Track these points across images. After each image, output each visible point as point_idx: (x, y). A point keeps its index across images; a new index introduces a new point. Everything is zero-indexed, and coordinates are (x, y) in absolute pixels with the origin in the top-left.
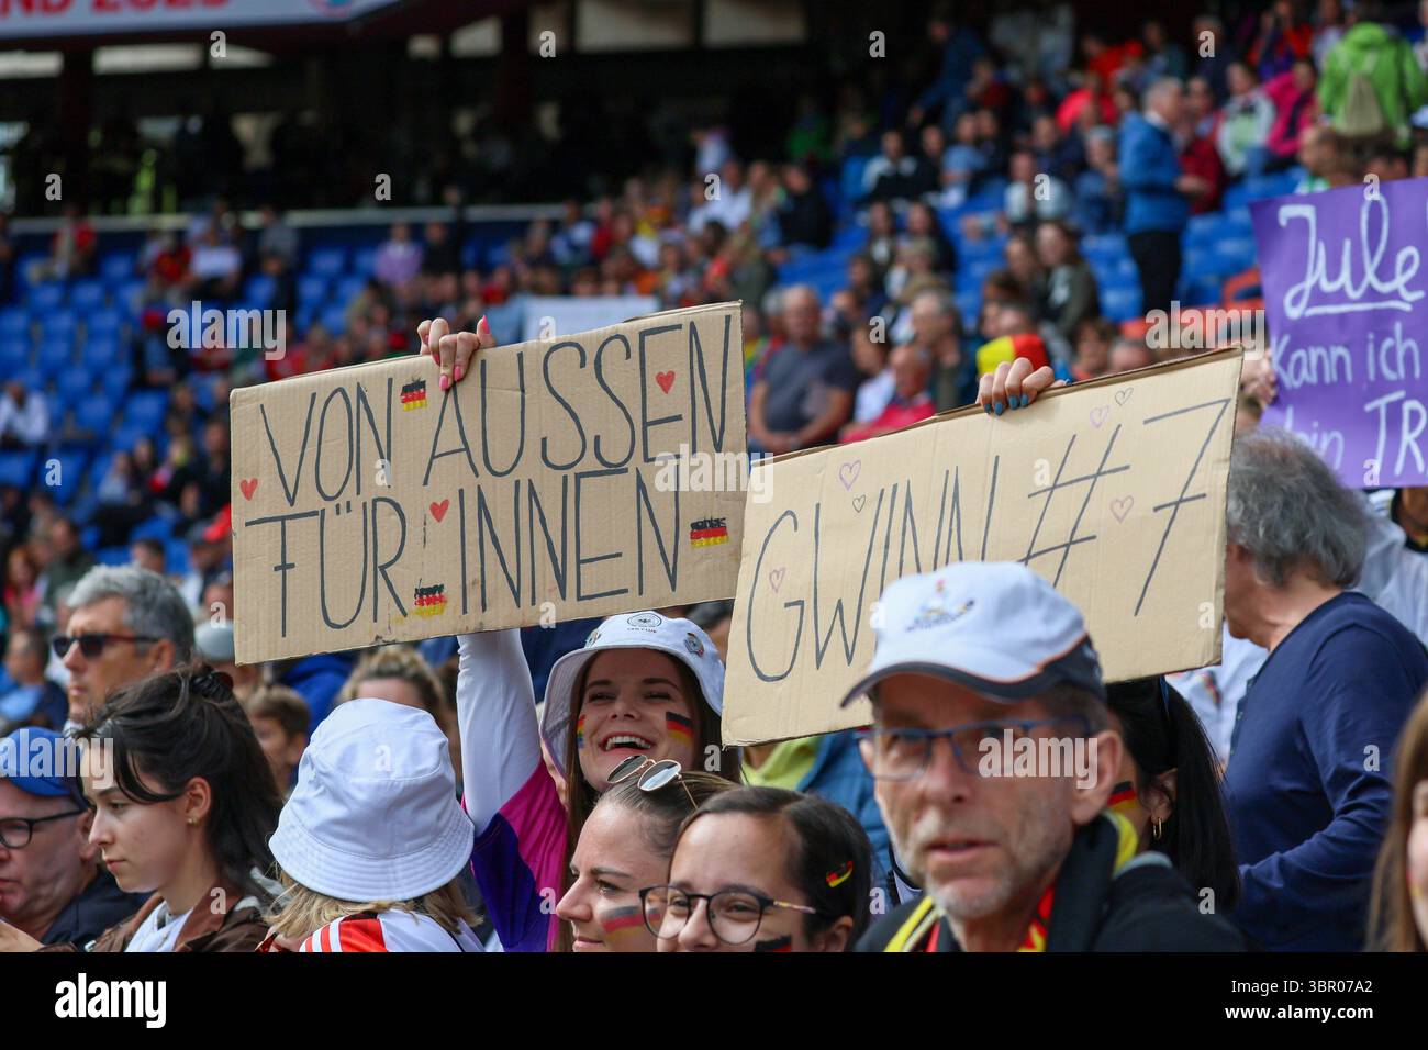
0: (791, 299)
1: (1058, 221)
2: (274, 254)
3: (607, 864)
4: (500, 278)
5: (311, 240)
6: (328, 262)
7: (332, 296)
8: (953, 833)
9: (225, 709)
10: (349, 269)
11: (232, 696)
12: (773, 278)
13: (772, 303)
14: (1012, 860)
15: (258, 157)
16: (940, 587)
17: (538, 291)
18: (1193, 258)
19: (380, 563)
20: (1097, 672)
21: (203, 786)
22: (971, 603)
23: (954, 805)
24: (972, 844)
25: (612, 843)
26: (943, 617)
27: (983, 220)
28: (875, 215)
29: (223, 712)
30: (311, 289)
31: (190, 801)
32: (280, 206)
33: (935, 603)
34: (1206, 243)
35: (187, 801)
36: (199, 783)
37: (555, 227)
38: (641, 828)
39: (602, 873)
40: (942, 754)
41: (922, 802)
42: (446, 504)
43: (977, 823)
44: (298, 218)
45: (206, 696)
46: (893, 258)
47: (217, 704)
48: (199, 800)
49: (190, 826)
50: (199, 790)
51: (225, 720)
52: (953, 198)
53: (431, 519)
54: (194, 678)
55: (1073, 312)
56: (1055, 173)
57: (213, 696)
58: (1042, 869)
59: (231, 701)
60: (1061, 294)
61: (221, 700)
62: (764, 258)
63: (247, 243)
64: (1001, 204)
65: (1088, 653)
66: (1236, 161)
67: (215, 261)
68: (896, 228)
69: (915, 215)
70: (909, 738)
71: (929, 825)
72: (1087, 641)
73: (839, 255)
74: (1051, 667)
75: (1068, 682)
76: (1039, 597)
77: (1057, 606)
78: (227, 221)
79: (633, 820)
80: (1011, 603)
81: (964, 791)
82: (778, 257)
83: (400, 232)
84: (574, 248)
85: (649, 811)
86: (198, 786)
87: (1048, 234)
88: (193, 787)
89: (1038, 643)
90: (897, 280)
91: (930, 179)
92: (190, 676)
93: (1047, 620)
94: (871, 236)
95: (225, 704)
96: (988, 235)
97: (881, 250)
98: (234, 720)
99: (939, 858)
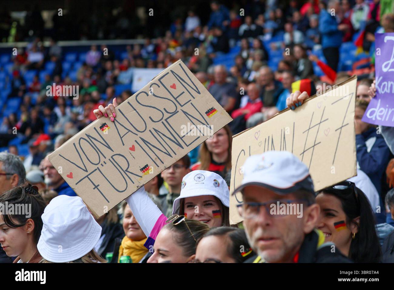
0: (217, 69)
1: (300, 45)
2: (54, 55)
3: (162, 248)
4: (125, 63)
5: (66, 50)
6: (71, 57)
7: (72, 68)
8: (266, 235)
9: (36, 197)
10: (77, 60)
11: (38, 193)
12: (211, 62)
13: (210, 70)
14: (285, 244)
15: (49, 25)
16: (263, 159)
17: (137, 66)
18: (343, 56)
19: (124, 170)
20: (312, 186)
21: (32, 221)
22: (272, 164)
23: (266, 226)
24: (272, 239)
25: (164, 241)
26: (264, 168)
27: (277, 44)
28: (243, 43)
29: (36, 198)
30: (66, 66)
31: (28, 226)
32: (55, 39)
33: (262, 164)
34: (347, 51)
35: (27, 226)
36: (31, 221)
37: (142, 46)
38: (172, 236)
39: (161, 250)
40: (263, 210)
41: (256, 226)
42: (133, 146)
43: (274, 232)
44: (62, 44)
45: (30, 194)
46: (249, 56)
47: (34, 196)
48: (30, 226)
49: (28, 234)
50: (30, 223)
51: (36, 200)
52: (267, 37)
53: (131, 152)
54: (26, 188)
55: (305, 73)
56: (299, 29)
57: (32, 193)
58: (294, 247)
59: (38, 194)
60: (301, 67)
61: (35, 195)
62: (208, 56)
63: (46, 51)
64: (283, 39)
65: (309, 180)
66: (357, 25)
67: (35, 57)
68: (250, 47)
69: (255, 42)
70: (253, 206)
71: (259, 233)
72: (309, 176)
73: (232, 55)
74: (298, 184)
75: (303, 189)
76: (294, 162)
77: (300, 165)
78: (40, 44)
79: (170, 234)
80: (285, 164)
81: (269, 222)
82: (212, 56)
83: (94, 48)
84: (148, 53)
85: (175, 231)
86: (30, 221)
87: (297, 49)
88: (28, 222)
89: (293, 176)
90: (250, 63)
91: (260, 31)
92: (25, 187)
93: (297, 169)
94: (242, 49)
95: (36, 195)
96: (278, 49)
97: (245, 54)
98: (40, 200)
99: (262, 243)
